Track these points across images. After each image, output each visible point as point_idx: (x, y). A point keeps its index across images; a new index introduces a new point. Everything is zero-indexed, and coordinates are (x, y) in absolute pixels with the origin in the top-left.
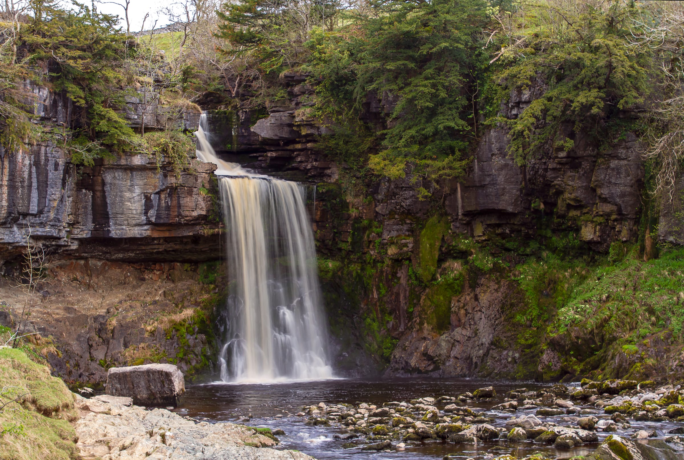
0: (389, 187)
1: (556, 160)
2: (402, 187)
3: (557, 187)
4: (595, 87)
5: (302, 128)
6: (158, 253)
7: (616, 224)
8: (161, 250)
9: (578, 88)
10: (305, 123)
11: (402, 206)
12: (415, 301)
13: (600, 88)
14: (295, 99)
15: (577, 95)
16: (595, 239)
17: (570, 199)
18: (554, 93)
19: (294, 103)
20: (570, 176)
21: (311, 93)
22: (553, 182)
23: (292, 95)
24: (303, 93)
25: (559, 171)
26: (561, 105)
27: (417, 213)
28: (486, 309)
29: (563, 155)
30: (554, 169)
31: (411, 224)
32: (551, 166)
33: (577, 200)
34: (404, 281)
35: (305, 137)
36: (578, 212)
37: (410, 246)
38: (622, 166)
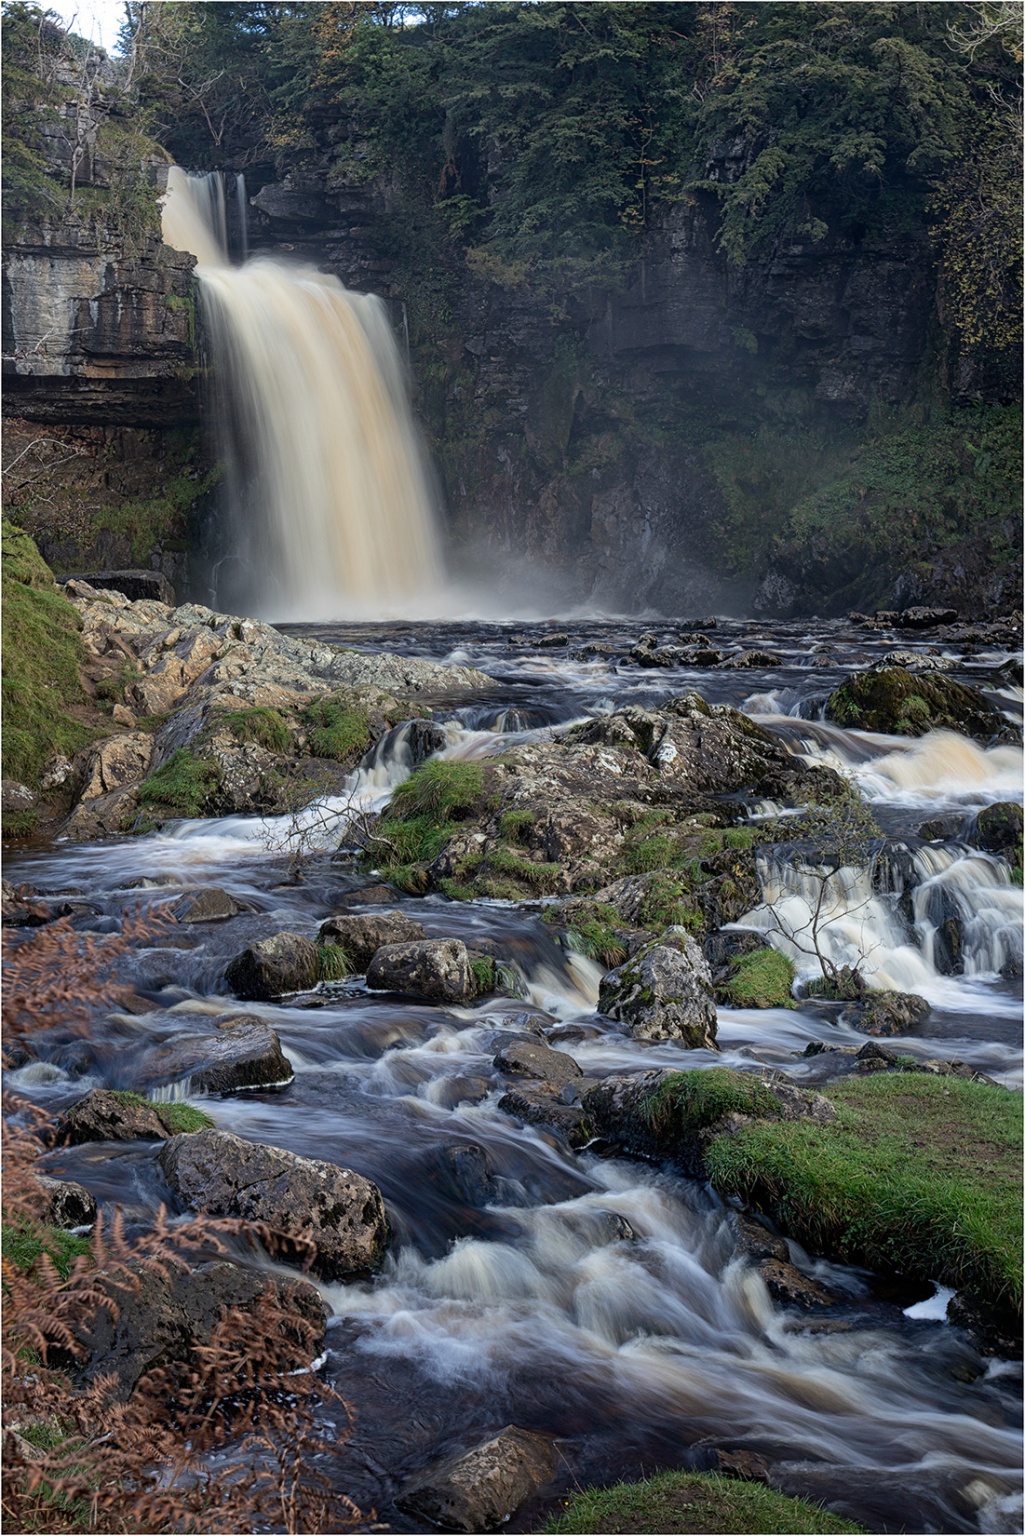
0: (488, 307)
1: (784, 261)
2: (512, 309)
3: (783, 307)
4: (868, 129)
5: (341, 199)
6: (96, 407)
7: (879, 371)
8: (100, 402)
9: (838, 129)
10: (348, 190)
11: (510, 341)
12: (529, 502)
13: (876, 130)
14: (330, 150)
15: (837, 142)
16: (843, 397)
17: (804, 328)
18: (798, 138)
19: (325, 158)
20: (807, 289)
21: (357, 139)
22: (777, 298)
23: (323, 142)
24: (344, 139)
25: (788, 280)
26: (810, 161)
27: (536, 354)
28: (652, 516)
29: (797, 250)
30: (780, 276)
31: (525, 372)
32: (774, 271)
33: (815, 329)
34: (509, 469)
35: (345, 216)
36: (816, 353)
37: (524, 408)
38: (897, 271)
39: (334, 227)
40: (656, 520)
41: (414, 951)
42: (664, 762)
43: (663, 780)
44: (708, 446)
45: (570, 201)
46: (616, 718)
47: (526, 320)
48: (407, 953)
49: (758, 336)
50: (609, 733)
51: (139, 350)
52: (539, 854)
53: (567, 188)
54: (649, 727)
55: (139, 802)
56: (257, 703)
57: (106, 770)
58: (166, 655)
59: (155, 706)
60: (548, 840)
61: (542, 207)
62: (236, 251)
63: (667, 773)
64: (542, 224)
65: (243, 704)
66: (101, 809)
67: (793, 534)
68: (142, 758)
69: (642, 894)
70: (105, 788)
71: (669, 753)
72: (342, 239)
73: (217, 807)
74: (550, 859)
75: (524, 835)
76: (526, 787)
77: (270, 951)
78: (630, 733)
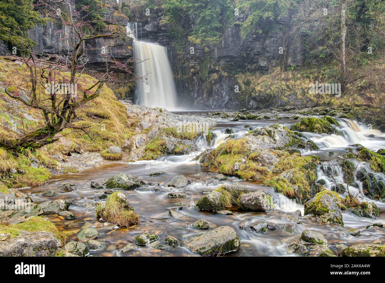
1: (252, 38)
2: (196, 49)
3: (251, 47)
4: (270, 11)
5: (162, 27)
7: (271, 60)
9: (264, 11)
10: (163, 25)
11: (196, 55)
12: (200, 87)
13: (272, 11)
14: (160, 17)
15: (264, 14)
16: (264, 65)
17: (256, 52)
18: (256, 13)
19: (159, 19)
20: (257, 44)
21: (165, 15)
23: (158, 16)
24: (163, 15)
25: (253, 42)
26: (259, 18)
28: (225, 89)
29: (254, 36)
30: (251, 41)
31: (199, 61)
32: (250, 40)
33: (258, 52)
34: (196, 81)
35: (163, 31)
36: (258, 57)
37: (198, 69)
38: (275, 40)
39: (160, 33)
40: (226, 90)
41: (253, 196)
42: (277, 140)
43: (278, 144)
44: (236, 76)
45: (209, 27)
46: (263, 129)
47: (199, 51)
48: (251, 197)
49: (246, 54)
50: (262, 133)
51: (122, 57)
52: (260, 164)
53: (208, 24)
54: (270, 131)
55: (146, 151)
56: (170, 127)
57: (137, 143)
58: (145, 116)
59: (145, 127)
60: (262, 161)
61: (203, 28)
62: (140, 38)
63: (278, 143)
64: (203, 31)
65: (167, 127)
66: (137, 153)
67: (256, 92)
68: (145, 140)
69: (292, 175)
70: (137, 148)
71: (277, 138)
72: (162, 35)
73: (165, 152)
74: (263, 165)
75: (255, 159)
76: (253, 147)
77: (212, 197)
78: (266, 133)
